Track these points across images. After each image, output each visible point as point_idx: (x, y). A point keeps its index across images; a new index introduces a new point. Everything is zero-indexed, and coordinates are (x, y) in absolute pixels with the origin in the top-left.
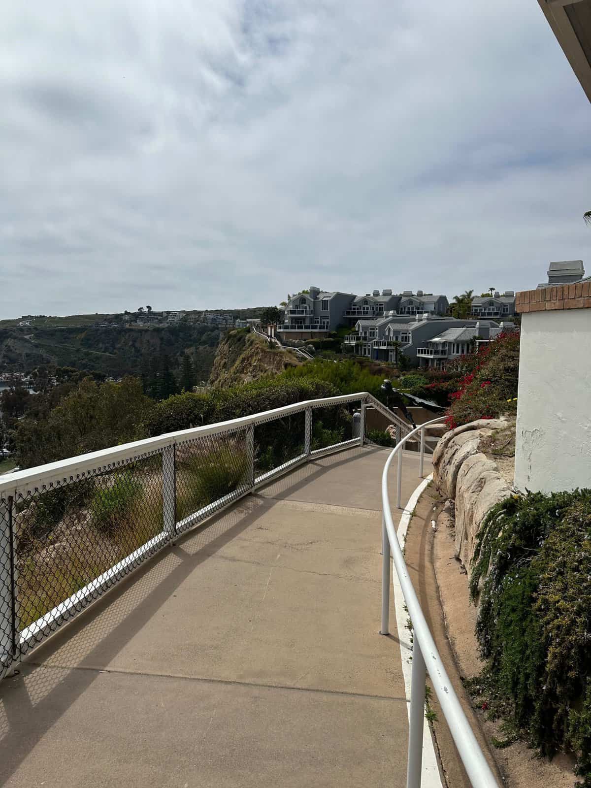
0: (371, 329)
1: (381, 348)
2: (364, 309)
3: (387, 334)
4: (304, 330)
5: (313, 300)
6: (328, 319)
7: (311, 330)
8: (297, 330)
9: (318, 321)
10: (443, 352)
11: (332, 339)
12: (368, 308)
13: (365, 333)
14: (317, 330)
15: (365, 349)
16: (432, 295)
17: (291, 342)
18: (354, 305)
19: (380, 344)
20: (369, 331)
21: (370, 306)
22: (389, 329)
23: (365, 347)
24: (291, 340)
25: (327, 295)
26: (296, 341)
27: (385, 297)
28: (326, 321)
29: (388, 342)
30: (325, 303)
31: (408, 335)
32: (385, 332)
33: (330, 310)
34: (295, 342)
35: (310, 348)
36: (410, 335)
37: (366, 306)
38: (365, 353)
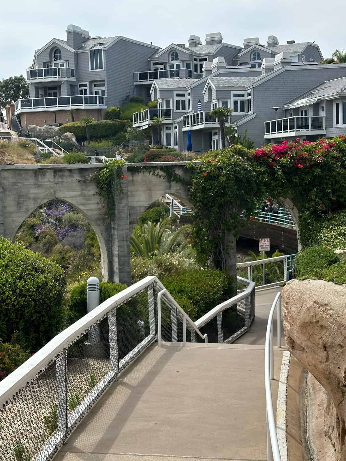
0: (177, 95)
1: (195, 128)
2: (172, 67)
3: (206, 99)
4: (58, 108)
5: (73, 50)
6: (103, 85)
7: (70, 107)
8: (45, 108)
9: (86, 91)
10: (317, 124)
11: (110, 122)
12: (178, 66)
13: (168, 103)
14: (82, 107)
15: (168, 135)
16: (294, 42)
17: (33, 129)
18: (155, 64)
19: (194, 119)
20: (176, 98)
21: (183, 61)
22: (210, 88)
23: (168, 132)
24: (33, 126)
25: (101, 41)
26: (43, 128)
27: (210, 46)
28: (100, 89)
29: (206, 113)
30: (96, 55)
31: (246, 98)
32: (203, 96)
33: (107, 70)
34: (40, 129)
35: (68, 139)
36: (250, 97)
37: (175, 63)
38: (169, 144)
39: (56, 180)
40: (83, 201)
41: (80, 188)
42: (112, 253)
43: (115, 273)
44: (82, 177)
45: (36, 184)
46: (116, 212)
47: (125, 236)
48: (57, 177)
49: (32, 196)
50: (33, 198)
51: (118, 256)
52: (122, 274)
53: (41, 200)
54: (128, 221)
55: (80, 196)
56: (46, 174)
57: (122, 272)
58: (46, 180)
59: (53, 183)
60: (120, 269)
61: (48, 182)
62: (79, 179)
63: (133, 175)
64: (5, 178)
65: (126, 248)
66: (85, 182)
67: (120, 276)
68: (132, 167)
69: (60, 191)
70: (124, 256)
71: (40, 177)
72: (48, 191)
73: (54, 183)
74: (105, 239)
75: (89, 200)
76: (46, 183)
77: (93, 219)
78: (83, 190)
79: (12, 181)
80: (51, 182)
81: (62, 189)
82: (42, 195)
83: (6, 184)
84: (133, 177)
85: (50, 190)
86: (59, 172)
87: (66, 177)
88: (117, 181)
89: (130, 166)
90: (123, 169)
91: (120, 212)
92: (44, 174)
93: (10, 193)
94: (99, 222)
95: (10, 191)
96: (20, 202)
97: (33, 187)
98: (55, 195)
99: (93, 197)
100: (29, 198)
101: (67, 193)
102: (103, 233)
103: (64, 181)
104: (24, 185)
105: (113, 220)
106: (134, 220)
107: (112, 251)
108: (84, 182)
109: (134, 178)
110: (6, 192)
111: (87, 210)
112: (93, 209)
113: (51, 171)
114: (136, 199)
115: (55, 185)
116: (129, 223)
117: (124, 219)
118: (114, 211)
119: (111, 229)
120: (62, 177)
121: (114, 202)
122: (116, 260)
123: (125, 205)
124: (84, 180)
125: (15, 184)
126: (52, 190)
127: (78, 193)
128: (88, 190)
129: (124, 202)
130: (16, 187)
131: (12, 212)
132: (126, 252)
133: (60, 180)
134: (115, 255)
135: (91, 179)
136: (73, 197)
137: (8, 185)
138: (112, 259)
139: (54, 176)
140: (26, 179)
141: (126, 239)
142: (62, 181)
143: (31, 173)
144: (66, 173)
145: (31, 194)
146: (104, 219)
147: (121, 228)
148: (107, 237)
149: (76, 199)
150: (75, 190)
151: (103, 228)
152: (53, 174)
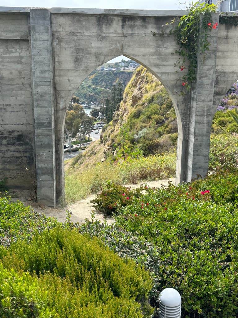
39: (125, 32)
40: (157, 62)
41: (154, 44)
42: (189, 130)
43: (189, 155)
44: (158, 28)
45: (100, 35)
46: (198, 76)
47: (206, 109)
48: (126, 27)
49: (93, 51)
50: (95, 53)
51: (194, 134)
52: (197, 158)
53: (104, 56)
54: (213, 89)
55: (154, 54)
56: (112, 22)
57: (198, 155)
58: (112, 30)
59: (120, 35)
60: (194, 151)
61: (114, 33)
62: (155, 31)
63: (228, 29)
64: (60, 26)
65: (206, 125)
66: (162, 35)
67: (194, 159)
68: (228, 17)
69: (129, 46)
70: (202, 136)
71: (104, 26)
72: (114, 46)
73: (122, 35)
74: (182, 112)
75: (165, 60)
76: (111, 35)
77: (169, 85)
78: (158, 46)
79: (69, 29)
80: (119, 34)
81: (131, 44)
82: (106, 50)
83: (62, 33)
84: (228, 32)
85: (116, 44)
86: (128, 21)
87: (138, 28)
88: (202, 33)
89: (225, 15)
90: (213, 17)
91: (203, 77)
92: (110, 22)
93: (67, 46)
94: (175, 90)
95: (67, 43)
96: (79, 57)
97: (94, 38)
98: (122, 51)
99: (170, 57)
100: (90, 53)
101: (137, 49)
102: (180, 104)
103: (134, 34)
104: (83, 36)
105: (194, 88)
106: (222, 90)
107: (189, 128)
108: (160, 37)
109: (230, 34)
110: (62, 44)
111: (162, 73)
112: (168, 72)
113: (120, 19)
114: (229, 62)
115: (123, 38)
116: (213, 93)
117: (208, 86)
118: (196, 76)
119: (190, 100)
120: (132, 27)
121: (196, 62)
122: (192, 138)
123: (210, 67)
124: (161, 32)
125: (73, 33)
126: (118, 45)
127: (152, 50)
128: (165, 47)
129: (210, 63)
130: (74, 38)
131: (69, 70)
132: (205, 130)
133: (130, 32)
134: (191, 133)
135: (170, 32)
136: (144, 55)
137: (64, 35)
138: (188, 137)
139: (123, 26)
140: (88, 29)
141: (207, 113)
142: (132, 34)
143: (93, 20)
144: (139, 23)
145: (93, 48)
146: (182, 87)
147: (202, 98)
148: (185, 110)
149: (149, 58)
150: (149, 46)
151: (181, 98)
152: (121, 23)
